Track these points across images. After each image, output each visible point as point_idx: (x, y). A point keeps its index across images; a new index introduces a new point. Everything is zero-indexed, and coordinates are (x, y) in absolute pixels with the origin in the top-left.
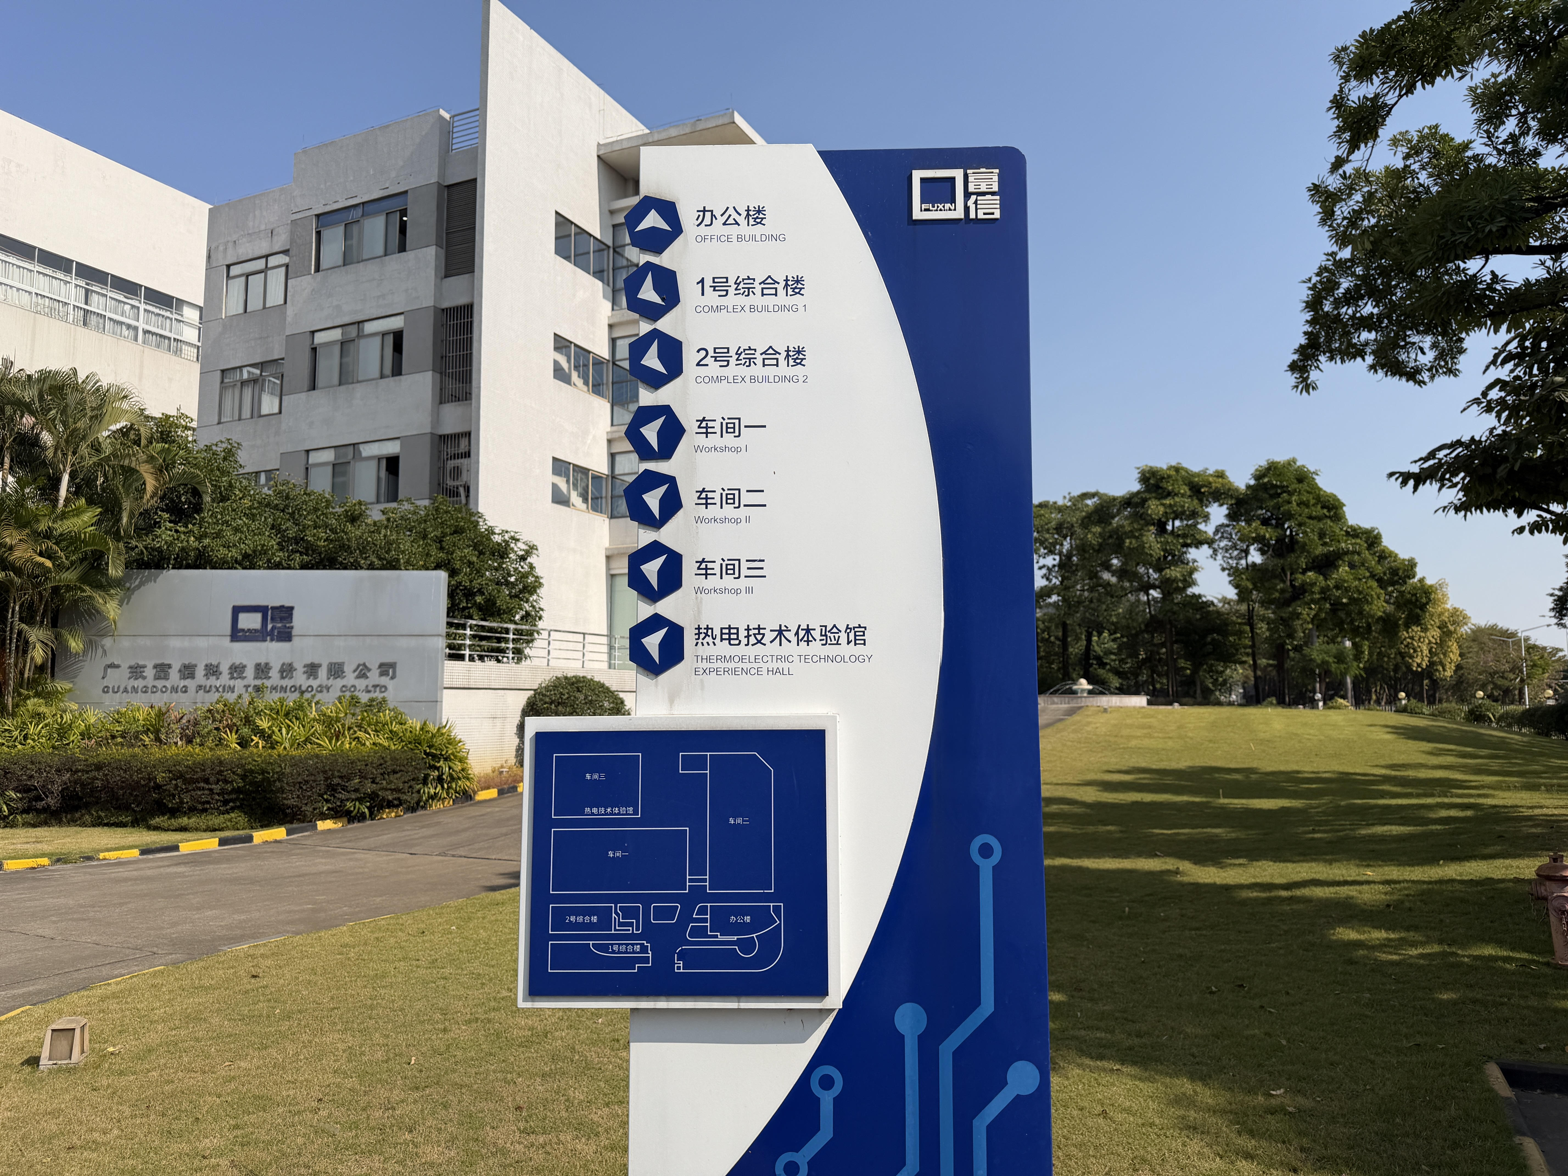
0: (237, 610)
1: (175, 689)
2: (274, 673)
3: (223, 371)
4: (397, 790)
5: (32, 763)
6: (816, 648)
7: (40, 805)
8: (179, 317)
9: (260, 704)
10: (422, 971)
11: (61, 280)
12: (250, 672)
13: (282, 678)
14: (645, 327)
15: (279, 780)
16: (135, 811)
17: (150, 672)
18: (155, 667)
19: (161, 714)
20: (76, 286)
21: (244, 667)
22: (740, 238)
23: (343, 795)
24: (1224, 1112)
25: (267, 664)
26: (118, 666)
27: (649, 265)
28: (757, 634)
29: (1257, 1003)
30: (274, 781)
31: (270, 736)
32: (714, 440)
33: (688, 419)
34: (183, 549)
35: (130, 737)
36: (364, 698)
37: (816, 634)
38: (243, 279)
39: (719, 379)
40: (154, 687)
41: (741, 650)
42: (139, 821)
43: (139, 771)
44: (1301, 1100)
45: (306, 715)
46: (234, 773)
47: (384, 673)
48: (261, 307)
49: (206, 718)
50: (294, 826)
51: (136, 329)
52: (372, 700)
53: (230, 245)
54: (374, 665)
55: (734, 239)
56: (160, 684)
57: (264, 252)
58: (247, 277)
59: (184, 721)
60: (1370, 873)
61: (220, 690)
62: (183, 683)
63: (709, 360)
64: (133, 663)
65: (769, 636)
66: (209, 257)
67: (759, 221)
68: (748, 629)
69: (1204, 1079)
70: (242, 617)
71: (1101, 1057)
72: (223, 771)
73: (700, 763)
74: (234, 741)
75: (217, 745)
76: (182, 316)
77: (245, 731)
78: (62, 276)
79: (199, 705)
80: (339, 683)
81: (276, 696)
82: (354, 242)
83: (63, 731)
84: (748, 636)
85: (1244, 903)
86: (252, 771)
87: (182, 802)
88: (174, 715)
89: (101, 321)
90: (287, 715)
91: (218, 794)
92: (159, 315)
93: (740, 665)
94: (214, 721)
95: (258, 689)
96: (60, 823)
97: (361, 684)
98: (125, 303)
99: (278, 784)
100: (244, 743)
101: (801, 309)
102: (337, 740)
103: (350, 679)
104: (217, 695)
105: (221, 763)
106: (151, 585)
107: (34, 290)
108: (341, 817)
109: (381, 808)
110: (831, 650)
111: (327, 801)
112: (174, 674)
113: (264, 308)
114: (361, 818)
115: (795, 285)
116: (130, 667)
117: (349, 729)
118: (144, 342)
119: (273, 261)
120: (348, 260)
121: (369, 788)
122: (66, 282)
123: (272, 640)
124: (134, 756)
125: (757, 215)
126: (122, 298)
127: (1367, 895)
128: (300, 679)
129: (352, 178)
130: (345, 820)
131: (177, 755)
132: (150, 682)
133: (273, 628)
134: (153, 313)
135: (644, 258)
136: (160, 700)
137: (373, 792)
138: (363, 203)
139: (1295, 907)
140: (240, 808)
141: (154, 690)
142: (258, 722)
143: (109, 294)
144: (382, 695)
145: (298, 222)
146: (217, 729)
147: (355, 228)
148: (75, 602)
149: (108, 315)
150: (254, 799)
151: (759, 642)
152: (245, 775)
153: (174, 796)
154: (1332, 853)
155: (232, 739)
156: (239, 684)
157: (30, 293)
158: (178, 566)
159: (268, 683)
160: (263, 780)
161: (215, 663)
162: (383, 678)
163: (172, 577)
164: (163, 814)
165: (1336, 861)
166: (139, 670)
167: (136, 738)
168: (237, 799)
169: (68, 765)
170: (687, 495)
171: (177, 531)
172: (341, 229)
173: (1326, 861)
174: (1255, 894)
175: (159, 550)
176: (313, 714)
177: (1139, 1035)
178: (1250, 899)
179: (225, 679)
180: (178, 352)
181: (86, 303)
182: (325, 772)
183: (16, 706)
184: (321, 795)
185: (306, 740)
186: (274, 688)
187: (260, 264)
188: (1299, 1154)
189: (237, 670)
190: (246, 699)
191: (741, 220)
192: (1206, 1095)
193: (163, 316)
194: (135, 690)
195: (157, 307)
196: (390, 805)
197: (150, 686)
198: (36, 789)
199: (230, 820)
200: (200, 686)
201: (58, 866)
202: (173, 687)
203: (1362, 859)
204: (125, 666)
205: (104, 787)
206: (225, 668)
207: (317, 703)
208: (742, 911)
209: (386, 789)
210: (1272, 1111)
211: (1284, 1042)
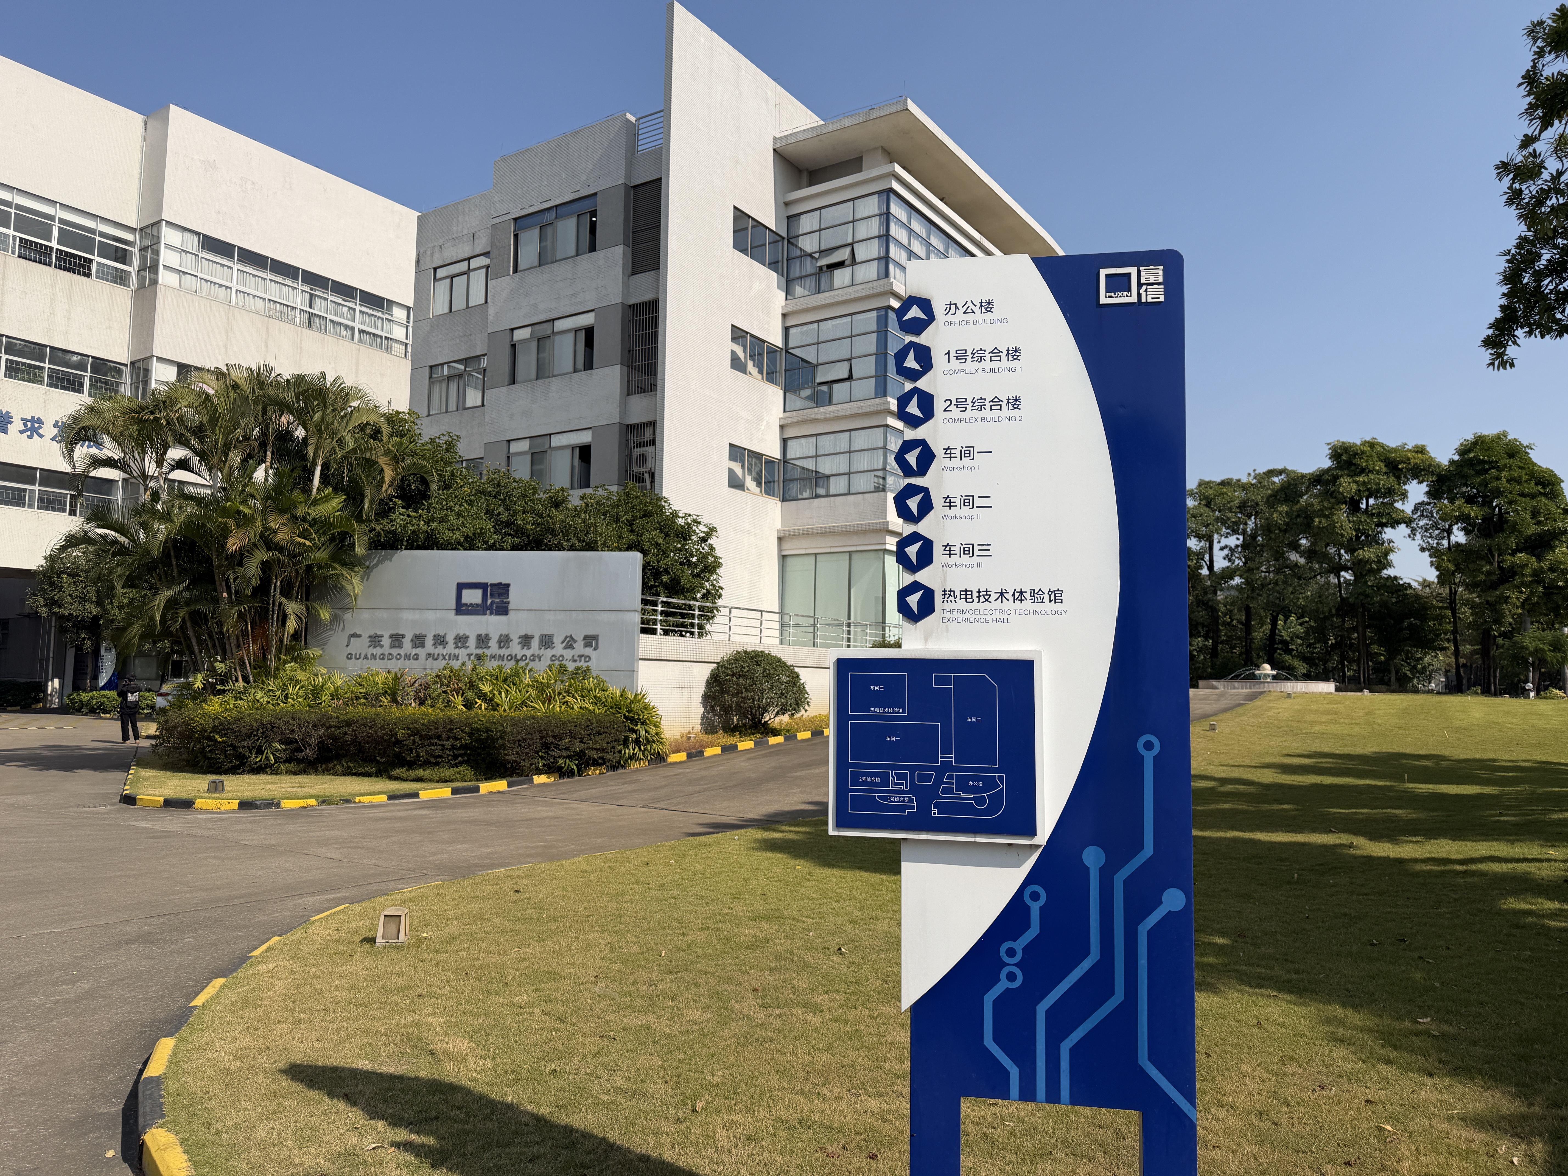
0: (461, 587)
1: (407, 657)
2: (493, 643)
3: (431, 367)
4: (603, 750)
5: (294, 719)
6: (1027, 605)
7: (300, 755)
8: (389, 317)
9: (482, 671)
10: (653, 892)
11: (289, 286)
12: (472, 642)
13: (500, 647)
14: (908, 386)
15: (501, 737)
16: (378, 762)
17: (386, 642)
18: (391, 636)
19: (396, 678)
20: (303, 291)
21: (467, 637)
22: (975, 322)
23: (556, 753)
24: (1370, 1030)
25: (487, 635)
26: (360, 636)
27: (912, 344)
28: (985, 596)
29: (1416, 955)
30: (497, 739)
31: (491, 699)
32: (956, 462)
33: (937, 449)
34: (414, 532)
35: (373, 699)
36: (571, 666)
37: (1027, 595)
38: (448, 280)
39: (960, 420)
40: (390, 654)
41: (974, 606)
42: (382, 772)
43: (383, 728)
44: (1446, 1028)
45: (521, 681)
46: (462, 731)
47: (587, 645)
48: (465, 306)
49: (435, 683)
50: (514, 779)
51: (352, 329)
52: (578, 669)
53: (437, 249)
54: (579, 637)
55: (972, 322)
56: (395, 651)
57: (467, 255)
58: (452, 278)
59: (416, 685)
60: (1553, 853)
61: (447, 657)
62: (414, 651)
63: (952, 407)
64: (372, 633)
65: (994, 596)
66: (418, 261)
67: (989, 310)
68: (979, 592)
69: (1355, 1007)
70: (465, 592)
71: (1260, 986)
72: (452, 729)
73: (947, 680)
74: (460, 703)
75: (445, 707)
76: (392, 315)
77: (470, 694)
78: (290, 283)
79: (429, 671)
80: (549, 653)
81: (495, 664)
82: (549, 243)
83: (316, 692)
84: (979, 597)
85: (1417, 874)
86: (478, 730)
87: (418, 756)
88: (408, 679)
89: (323, 323)
90: (505, 680)
91: (450, 750)
92: (372, 315)
93: (974, 616)
94: (442, 685)
95: (479, 657)
96: (316, 772)
97: (568, 654)
98: (343, 306)
99: (500, 741)
100: (469, 705)
101: (1018, 369)
102: (549, 704)
103: (559, 649)
104: (444, 663)
105: (451, 721)
106: (387, 563)
107: (267, 297)
108: (553, 772)
109: (587, 765)
110: (1037, 606)
111: (542, 758)
112: (407, 643)
113: (467, 307)
114: (570, 774)
115: (1014, 354)
116: (370, 637)
117: (559, 694)
118: (359, 341)
119: (475, 263)
120: (543, 260)
121: (578, 747)
122: (294, 288)
123: (491, 614)
124: (377, 714)
125: (987, 306)
126: (340, 301)
127: (1544, 871)
128: (516, 649)
129: (546, 183)
130: (557, 775)
131: (414, 714)
132: (386, 650)
133: (492, 603)
134: (367, 313)
135: (909, 338)
136: (395, 666)
137: (581, 751)
138: (556, 206)
139: (1469, 880)
140: (467, 762)
141: (390, 657)
142: (481, 687)
143: (330, 298)
144: (586, 664)
145: (498, 226)
146: (445, 692)
147: (549, 230)
148: (326, 578)
149: (329, 317)
150: (479, 755)
151: (987, 600)
152: (472, 733)
153: (411, 750)
154: (1516, 834)
155: (458, 701)
156: (462, 653)
157: (264, 299)
158: (411, 547)
159: (488, 652)
160: (488, 737)
161: (442, 634)
162: (587, 649)
163: (405, 557)
164: (403, 766)
165: (1518, 841)
166: (377, 639)
167: (377, 699)
168: (465, 754)
169: (323, 722)
170: (937, 500)
171: (409, 516)
172: (536, 232)
173: (1508, 841)
174: (1429, 867)
175: (394, 532)
176: (527, 680)
177: (1297, 972)
178: (1424, 871)
179: (450, 648)
180: (388, 349)
181: (311, 307)
182: (540, 731)
183: (277, 669)
184: (537, 753)
185: (522, 703)
186: (493, 657)
187: (463, 266)
188: (1436, 1064)
189: (461, 640)
190: (469, 667)
191: (976, 309)
192: (1355, 1018)
193: (376, 316)
194: (374, 657)
195: (370, 308)
196: (596, 763)
197: (387, 654)
198: (297, 741)
199: (459, 773)
200: (429, 654)
201: (323, 807)
202: (406, 655)
203: (1546, 840)
204: (365, 635)
205: (354, 741)
206: (450, 639)
207: (530, 671)
208: (978, 779)
209: (592, 749)
210: (1417, 1034)
211: (1437, 985)
